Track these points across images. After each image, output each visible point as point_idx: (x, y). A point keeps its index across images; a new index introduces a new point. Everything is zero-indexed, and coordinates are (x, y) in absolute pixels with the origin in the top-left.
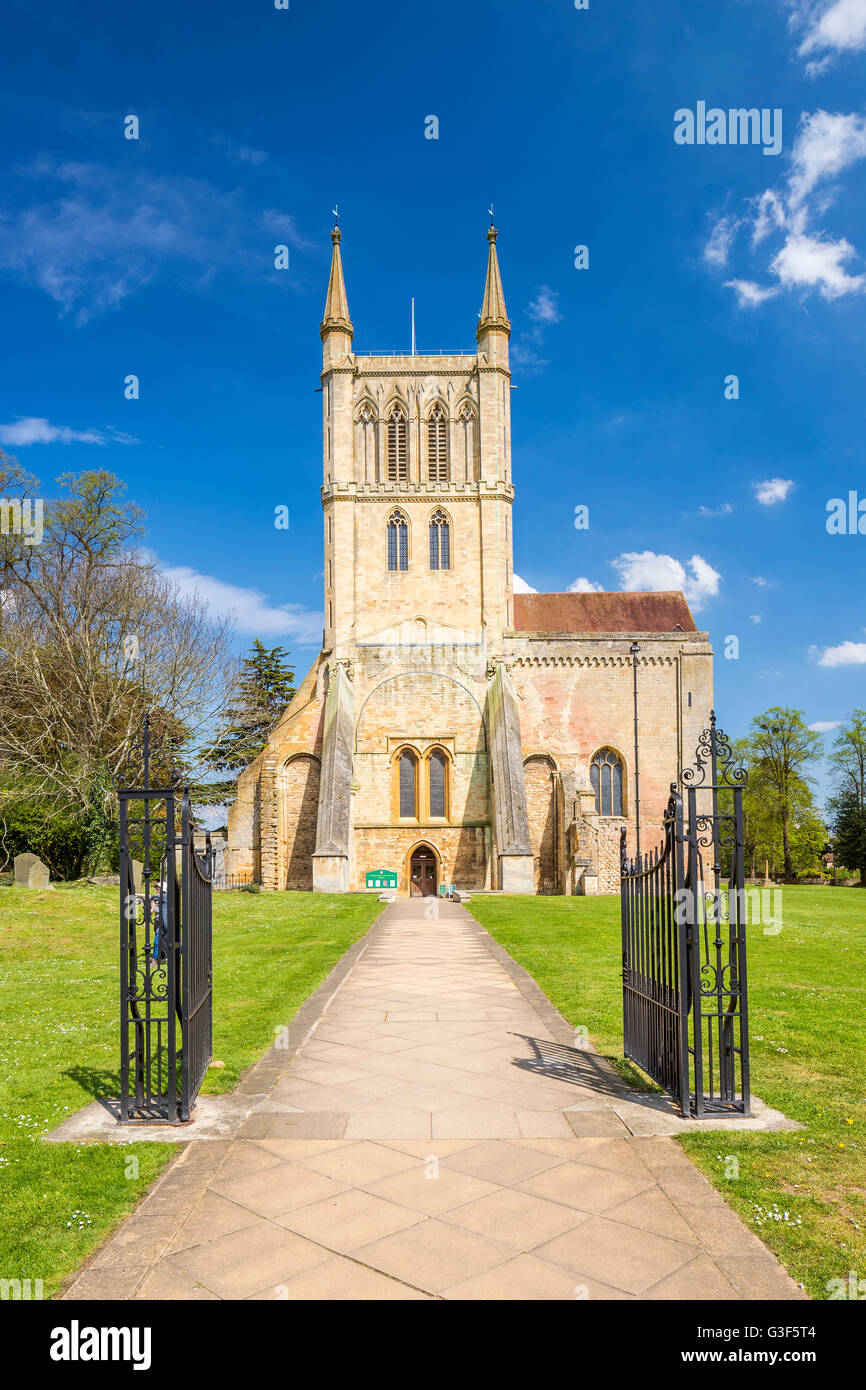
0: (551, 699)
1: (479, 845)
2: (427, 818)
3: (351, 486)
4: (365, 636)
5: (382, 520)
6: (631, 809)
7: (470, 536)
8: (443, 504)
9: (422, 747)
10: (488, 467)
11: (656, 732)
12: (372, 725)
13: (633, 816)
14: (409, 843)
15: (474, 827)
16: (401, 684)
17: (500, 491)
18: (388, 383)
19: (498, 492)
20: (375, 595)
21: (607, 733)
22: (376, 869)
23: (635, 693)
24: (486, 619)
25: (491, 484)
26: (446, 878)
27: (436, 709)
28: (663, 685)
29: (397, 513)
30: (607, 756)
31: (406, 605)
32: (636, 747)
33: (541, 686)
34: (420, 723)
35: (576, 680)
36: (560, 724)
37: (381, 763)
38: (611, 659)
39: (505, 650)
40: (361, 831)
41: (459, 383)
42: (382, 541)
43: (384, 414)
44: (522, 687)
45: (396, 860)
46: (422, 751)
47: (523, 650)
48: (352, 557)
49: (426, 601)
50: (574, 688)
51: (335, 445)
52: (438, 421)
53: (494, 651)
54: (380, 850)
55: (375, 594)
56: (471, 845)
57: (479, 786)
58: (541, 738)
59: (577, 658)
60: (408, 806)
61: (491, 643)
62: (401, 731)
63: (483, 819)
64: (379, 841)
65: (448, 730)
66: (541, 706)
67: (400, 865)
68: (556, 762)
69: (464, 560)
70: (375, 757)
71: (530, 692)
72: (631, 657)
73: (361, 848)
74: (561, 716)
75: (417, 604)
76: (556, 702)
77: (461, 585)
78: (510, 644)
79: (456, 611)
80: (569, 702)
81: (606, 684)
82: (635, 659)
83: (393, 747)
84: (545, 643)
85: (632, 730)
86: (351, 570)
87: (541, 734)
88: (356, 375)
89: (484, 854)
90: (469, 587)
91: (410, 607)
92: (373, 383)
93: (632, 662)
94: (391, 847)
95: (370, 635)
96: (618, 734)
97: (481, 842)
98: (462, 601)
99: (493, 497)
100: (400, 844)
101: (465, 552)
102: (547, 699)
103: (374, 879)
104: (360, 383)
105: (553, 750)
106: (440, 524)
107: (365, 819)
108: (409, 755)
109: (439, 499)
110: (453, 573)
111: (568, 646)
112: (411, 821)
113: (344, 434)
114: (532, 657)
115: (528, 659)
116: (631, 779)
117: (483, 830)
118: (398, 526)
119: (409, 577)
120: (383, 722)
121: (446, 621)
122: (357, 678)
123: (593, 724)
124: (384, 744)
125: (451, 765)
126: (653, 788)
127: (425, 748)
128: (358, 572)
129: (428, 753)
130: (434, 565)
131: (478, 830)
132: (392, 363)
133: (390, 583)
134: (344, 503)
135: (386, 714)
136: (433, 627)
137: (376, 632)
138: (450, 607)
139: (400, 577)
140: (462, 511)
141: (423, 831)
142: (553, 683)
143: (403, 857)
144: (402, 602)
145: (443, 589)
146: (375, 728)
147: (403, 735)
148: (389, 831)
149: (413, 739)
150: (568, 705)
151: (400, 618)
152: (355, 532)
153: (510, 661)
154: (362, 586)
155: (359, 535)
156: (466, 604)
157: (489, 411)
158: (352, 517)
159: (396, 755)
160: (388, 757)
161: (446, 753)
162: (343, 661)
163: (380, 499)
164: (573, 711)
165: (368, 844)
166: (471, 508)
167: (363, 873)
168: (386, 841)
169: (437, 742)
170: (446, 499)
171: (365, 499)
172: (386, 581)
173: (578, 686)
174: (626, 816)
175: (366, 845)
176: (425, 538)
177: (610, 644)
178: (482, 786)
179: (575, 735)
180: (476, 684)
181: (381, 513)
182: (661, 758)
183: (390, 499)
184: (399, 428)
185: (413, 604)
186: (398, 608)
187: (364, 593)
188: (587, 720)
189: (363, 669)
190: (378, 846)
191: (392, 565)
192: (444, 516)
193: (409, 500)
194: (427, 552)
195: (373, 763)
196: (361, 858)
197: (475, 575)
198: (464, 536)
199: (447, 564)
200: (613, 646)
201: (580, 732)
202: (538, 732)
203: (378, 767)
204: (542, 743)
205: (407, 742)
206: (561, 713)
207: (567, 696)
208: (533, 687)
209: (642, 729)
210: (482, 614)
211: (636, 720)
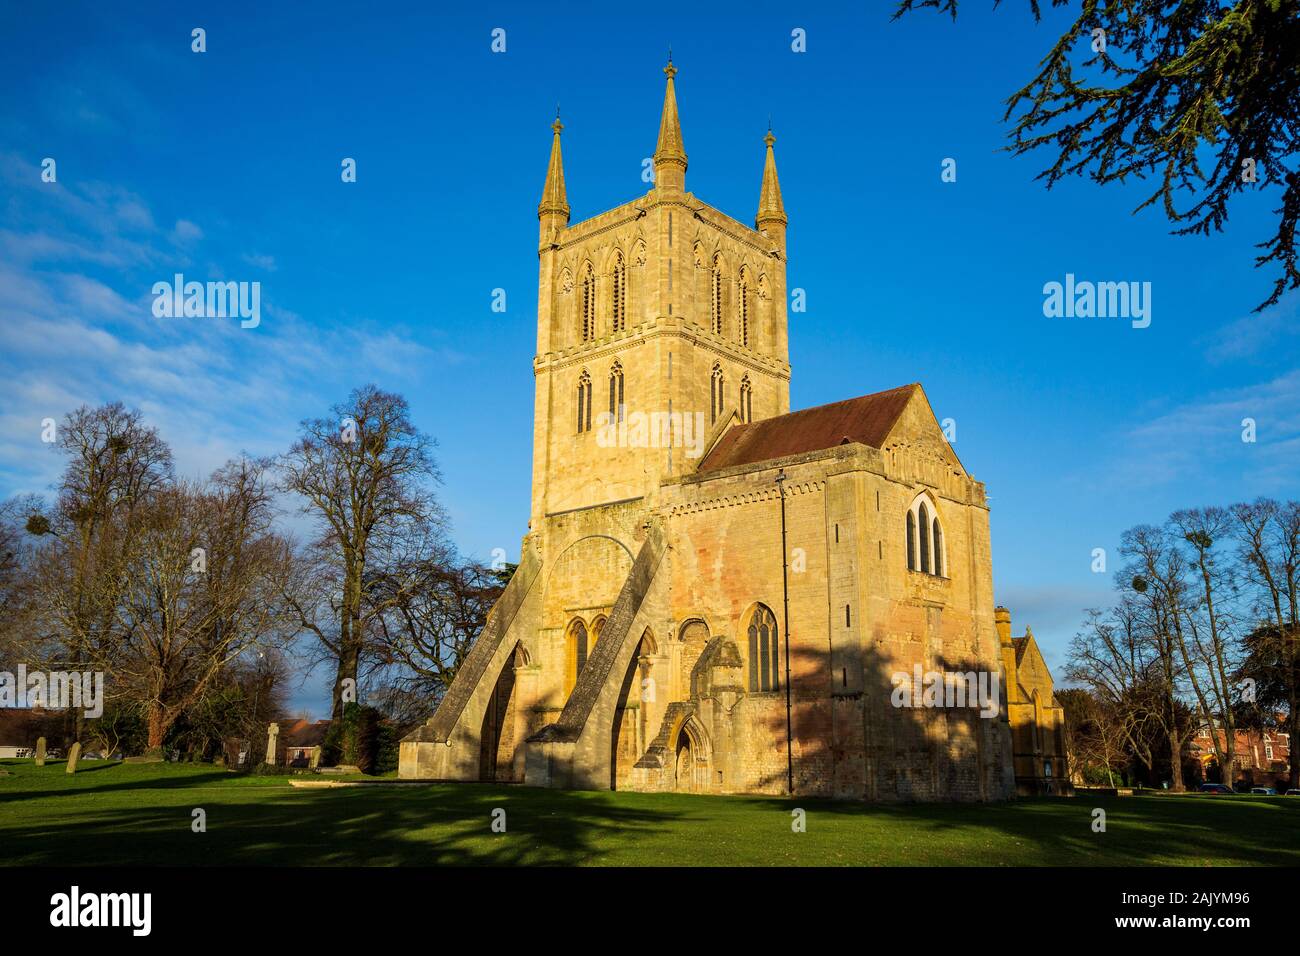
0: (705, 550)
3: (547, 357)
4: (555, 505)
5: (574, 382)
6: (782, 680)
8: (618, 354)
9: (590, 618)
11: (806, 579)
12: (554, 598)
13: (783, 691)
16: (576, 552)
21: (756, 586)
23: (784, 534)
24: (647, 468)
27: (601, 575)
28: (813, 518)
29: (585, 372)
31: (587, 467)
32: (786, 601)
33: (696, 537)
34: (590, 593)
35: (727, 524)
36: (711, 580)
37: (557, 640)
38: (758, 494)
39: (662, 501)
43: (577, 279)
46: (589, 623)
47: (677, 498)
48: (547, 427)
49: (602, 459)
53: (653, 504)
55: (564, 460)
58: (696, 598)
59: (726, 499)
61: (650, 494)
62: (574, 602)
66: (695, 561)
68: (709, 624)
69: (634, 410)
71: (687, 546)
72: (780, 490)
74: (714, 570)
75: (595, 463)
76: (709, 554)
78: (666, 494)
79: (625, 465)
80: (721, 553)
81: (756, 526)
83: (566, 621)
84: (697, 488)
85: (782, 580)
86: (546, 439)
87: (695, 594)
88: (560, 249)
91: (589, 468)
93: (780, 494)
95: (558, 503)
96: (768, 588)
98: (630, 453)
101: (634, 400)
102: (701, 551)
105: (707, 612)
106: (617, 374)
107: (545, 701)
108: (578, 628)
109: (615, 350)
111: (718, 486)
113: (546, 309)
114: (685, 505)
115: (682, 507)
116: (781, 642)
118: (585, 385)
119: (590, 437)
120: (563, 594)
121: (617, 476)
122: (545, 551)
123: (744, 576)
124: (560, 617)
127: (592, 619)
128: (551, 441)
129: (594, 625)
133: (575, 446)
135: (564, 586)
136: (604, 485)
137: (564, 499)
138: (620, 461)
139: (583, 438)
140: (632, 357)
142: (707, 530)
144: (583, 464)
146: (556, 601)
147: (575, 607)
149: (583, 610)
150: (720, 556)
151: (582, 481)
153: (666, 511)
154: (554, 454)
155: (553, 404)
156: (634, 456)
157: (653, 247)
158: (547, 387)
159: (569, 630)
160: (563, 632)
163: (570, 364)
164: (723, 563)
166: (640, 352)
169: (602, 612)
170: (621, 348)
171: (560, 367)
172: (572, 445)
173: (729, 532)
176: (606, 389)
177: (757, 476)
179: (726, 592)
180: (636, 543)
181: (572, 376)
182: (811, 613)
183: (578, 361)
185: (592, 464)
187: (556, 461)
188: (737, 572)
189: (550, 540)
191: (580, 428)
192: (620, 366)
193: (592, 356)
194: (605, 407)
195: (552, 639)
198: (634, 383)
200: (760, 478)
201: (731, 588)
202: (692, 591)
203: (556, 644)
204: (696, 604)
205: (578, 614)
206: (713, 566)
207: (719, 545)
208: (688, 539)
209: (792, 578)
210: (645, 464)
211: (785, 566)
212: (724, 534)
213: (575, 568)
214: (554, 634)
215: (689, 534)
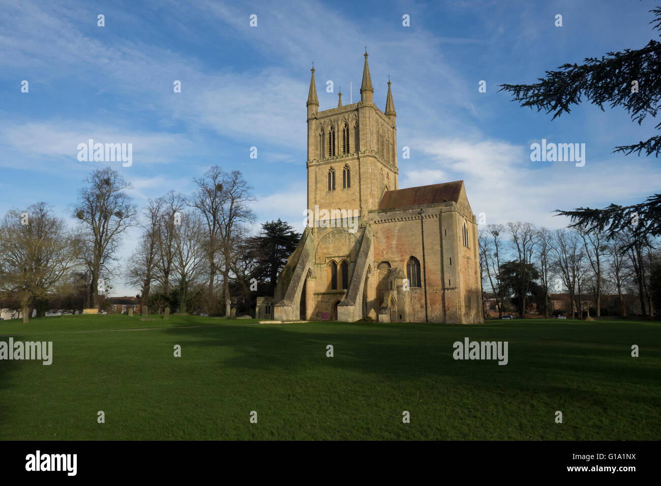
0: (388, 237)
3: (314, 161)
5: (326, 171)
6: (422, 283)
7: (356, 173)
8: (347, 162)
9: (338, 260)
10: (362, 145)
11: (432, 248)
13: (423, 287)
14: (333, 300)
16: (331, 236)
18: (327, 120)
19: (366, 154)
21: (412, 250)
23: (422, 232)
24: (362, 206)
25: (363, 152)
27: (343, 245)
28: (434, 227)
29: (331, 168)
30: (413, 261)
32: (424, 255)
33: (385, 232)
34: (338, 251)
35: (398, 228)
36: (392, 248)
37: (323, 268)
38: (412, 217)
39: (369, 218)
40: (316, 296)
42: (325, 180)
43: (327, 132)
46: (338, 262)
48: (315, 188)
52: (346, 131)
53: (365, 219)
54: (323, 304)
55: (323, 201)
58: (385, 254)
59: (397, 219)
60: (334, 286)
61: (364, 215)
62: (331, 254)
64: (323, 300)
65: (348, 253)
66: (384, 241)
67: (330, 310)
68: (391, 264)
69: (354, 183)
71: (380, 235)
72: (420, 216)
73: (316, 303)
74: (393, 244)
75: (337, 203)
76: (390, 238)
77: (354, 193)
78: (371, 216)
79: (351, 204)
80: (395, 238)
81: (411, 229)
82: (422, 217)
83: (327, 261)
84: (385, 214)
85: (422, 248)
86: (314, 192)
87: (385, 252)
88: (317, 119)
90: (356, 194)
91: (335, 204)
92: (322, 121)
93: (420, 218)
96: (416, 251)
98: (354, 200)
99: (364, 157)
100: (330, 301)
101: (355, 180)
102: (386, 237)
104: (318, 122)
105: (389, 259)
106: (347, 172)
107: (318, 290)
108: (334, 264)
109: (345, 161)
110: (351, 189)
111: (394, 214)
112: (335, 291)
113: (313, 142)
114: (380, 220)
115: (378, 221)
116: (422, 270)
118: (331, 173)
119: (335, 192)
120: (325, 251)
121: (348, 208)
122: (316, 235)
123: (405, 247)
124: (324, 260)
125: (349, 267)
126: (432, 274)
128: (317, 193)
129: (340, 263)
130: (344, 187)
134: (312, 168)
135: (326, 248)
138: (349, 203)
139: (331, 193)
140: (354, 164)
141: (338, 295)
142: (389, 230)
143: (331, 306)
144: (332, 203)
145: (347, 196)
146: (322, 254)
147: (331, 256)
148: (326, 296)
149: (335, 257)
150: (395, 239)
151: (332, 209)
153: (371, 222)
154: (318, 198)
155: (317, 179)
157: (362, 123)
158: (315, 172)
159: (329, 265)
160: (326, 265)
161: (347, 263)
162: (311, 228)
163: (325, 164)
164: (397, 242)
165: (319, 301)
166: (356, 162)
168: (325, 299)
169: (344, 258)
170: (348, 160)
171: (319, 165)
172: (327, 195)
173: (399, 231)
174: (421, 287)
176: (341, 177)
179: (398, 252)
180: (358, 233)
181: (326, 169)
182: (434, 260)
183: (328, 163)
184: (332, 135)
186: (331, 205)
187: (319, 201)
188: (403, 245)
189: (318, 231)
190: (322, 302)
191: (329, 188)
192: (347, 167)
193: (335, 162)
194: (342, 182)
195: (321, 268)
196: (316, 307)
197: (358, 189)
198: (354, 174)
199: (349, 186)
200: (412, 212)
201: (400, 250)
202: (383, 251)
203: (322, 270)
204: (385, 256)
205: (333, 259)
207: (394, 235)
208: (381, 232)
209: (426, 247)
210: (360, 204)
211: (423, 243)
212: (397, 231)
213: (330, 241)
214: (322, 266)
215: (382, 231)
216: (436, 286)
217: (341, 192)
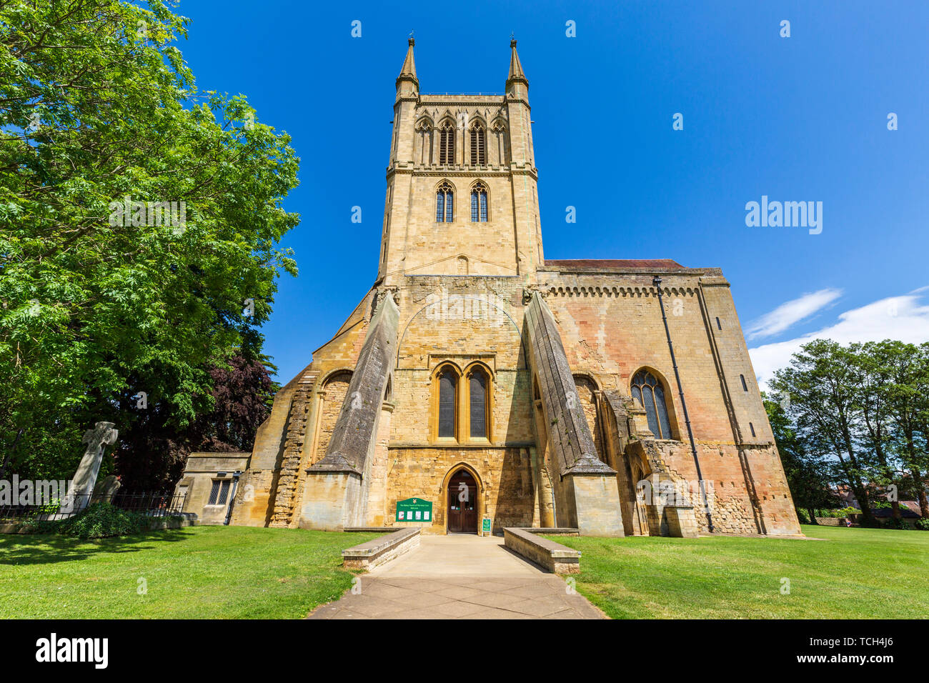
0: (585, 322)
1: (524, 469)
2: (467, 439)
3: (409, 165)
4: (413, 269)
5: (433, 188)
6: (683, 431)
7: (504, 198)
8: (482, 178)
9: (463, 364)
10: (518, 155)
11: (691, 354)
12: (415, 343)
13: (686, 439)
14: (447, 465)
15: (519, 448)
17: (528, 168)
18: (441, 109)
19: (526, 169)
20: (425, 239)
21: (643, 354)
22: (409, 497)
23: (664, 319)
24: (520, 256)
25: (519, 164)
26: (489, 510)
28: (689, 312)
29: (445, 184)
30: (646, 378)
31: (450, 246)
32: (675, 368)
33: (575, 312)
34: (461, 342)
35: (606, 306)
36: (596, 346)
37: (421, 379)
38: (637, 289)
39: (539, 281)
40: (395, 452)
41: (494, 110)
42: (432, 201)
43: (438, 125)
44: (557, 312)
45: (431, 486)
46: (461, 367)
47: (555, 281)
48: (406, 210)
49: (468, 243)
50: (605, 313)
51: (400, 140)
52: (478, 132)
53: (529, 282)
54: (415, 474)
55: (424, 237)
56: (515, 469)
57: (521, 404)
58: (580, 359)
59: (605, 288)
60: (448, 425)
61: (526, 275)
62: (442, 349)
63: (527, 439)
64: (415, 463)
65: (488, 348)
66: (577, 329)
67: (436, 494)
68: (597, 381)
69: (499, 214)
70: (416, 374)
71: (564, 316)
72: (655, 288)
73: (394, 471)
74: (597, 338)
75: (460, 245)
76: (590, 326)
77: (498, 233)
78: (544, 277)
79: (495, 251)
80: (603, 326)
81: (635, 311)
82: (659, 290)
83: (434, 364)
84: (575, 276)
85: (668, 352)
86: (405, 219)
87: (579, 355)
88: (419, 105)
89: (531, 480)
90: (506, 234)
91: (454, 248)
92: (431, 109)
93: (656, 291)
94: (427, 470)
95: (417, 268)
96: (655, 355)
97: (526, 465)
98: (497, 243)
99: (523, 173)
100: (437, 467)
101: (501, 210)
102: (581, 323)
103: (406, 510)
104: (421, 109)
105: (592, 370)
106: (480, 191)
107: (401, 437)
108: (448, 374)
109: (479, 175)
110: (491, 224)
111: (595, 279)
112: (450, 441)
113: (407, 134)
114: (564, 287)
115: (561, 289)
116: (676, 399)
117: (528, 452)
118: (446, 191)
119: (454, 226)
120: (426, 340)
121: (485, 258)
122: (403, 302)
123: (628, 346)
124: (425, 361)
125: (492, 384)
127: (466, 365)
128: (411, 222)
129: (468, 370)
130: (475, 218)
131: (522, 451)
132: (445, 98)
133: (437, 230)
134: (403, 175)
135: (428, 333)
136: (474, 263)
137: (423, 266)
138: (489, 248)
139: (446, 226)
140: (497, 184)
141: (462, 453)
142: (585, 309)
143: (440, 482)
144: (448, 243)
145: (482, 235)
146: (417, 346)
147: (444, 352)
148: (425, 452)
149: (454, 356)
150: (602, 329)
151: (446, 255)
152: (411, 194)
153: (545, 289)
154: (413, 231)
155: (414, 197)
156: (503, 246)
157: (516, 123)
158: (408, 184)
159: (436, 372)
160: (429, 373)
161: (487, 371)
162: (392, 288)
163: (433, 174)
164: (607, 334)
165: (402, 467)
166: (504, 181)
167: (393, 502)
168: (421, 462)
169: (478, 359)
170: (485, 175)
171: (421, 174)
172: (434, 228)
173: (609, 312)
174: (679, 439)
175: (399, 467)
176: (468, 200)
177: (633, 277)
178: (524, 405)
179: (612, 356)
180: (515, 308)
181: (433, 184)
182: (702, 379)
183: (440, 174)
184: (449, 134)
185: (456, 245)
186: (444, 248)
187: (415, 236)
188: (621, 341)
189: (409, 295)
190: (413, 468)
191: (440, 217)
192: (483, 187)
193: (456, 175)
194: (469, 209)
195: (413, 379)
196: (393, 484)
197: (510, 225)
198: (500, 199)
199: (487, 217)
200: (637, 279)
201: (618, 353)
202: (575, 352)
203: (419, 382)
204: (580, 362)
205: (448, 359)
206: (596, 335)
207: (600, 321)
208: (567, 312)
209: (677, 352)
210: (517, 254)
211: (670, 343)
215: (567, 309)
216: (718, 437)
217: (468, 227)
